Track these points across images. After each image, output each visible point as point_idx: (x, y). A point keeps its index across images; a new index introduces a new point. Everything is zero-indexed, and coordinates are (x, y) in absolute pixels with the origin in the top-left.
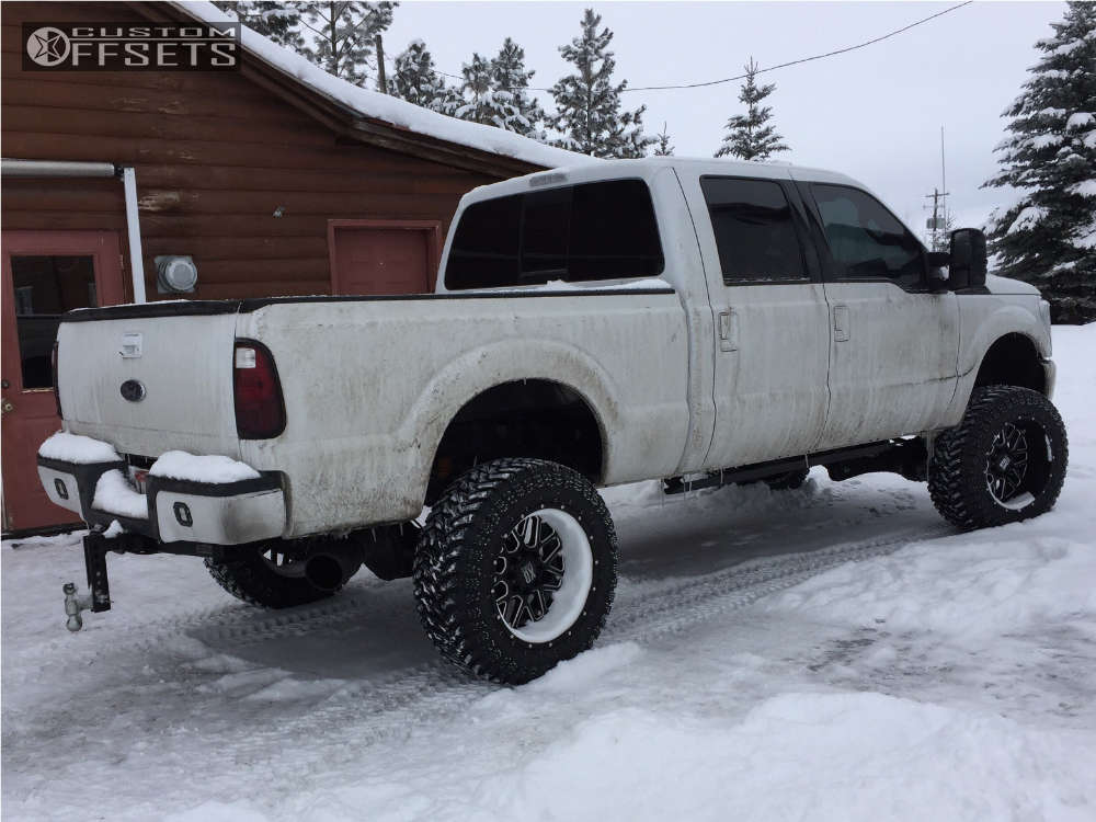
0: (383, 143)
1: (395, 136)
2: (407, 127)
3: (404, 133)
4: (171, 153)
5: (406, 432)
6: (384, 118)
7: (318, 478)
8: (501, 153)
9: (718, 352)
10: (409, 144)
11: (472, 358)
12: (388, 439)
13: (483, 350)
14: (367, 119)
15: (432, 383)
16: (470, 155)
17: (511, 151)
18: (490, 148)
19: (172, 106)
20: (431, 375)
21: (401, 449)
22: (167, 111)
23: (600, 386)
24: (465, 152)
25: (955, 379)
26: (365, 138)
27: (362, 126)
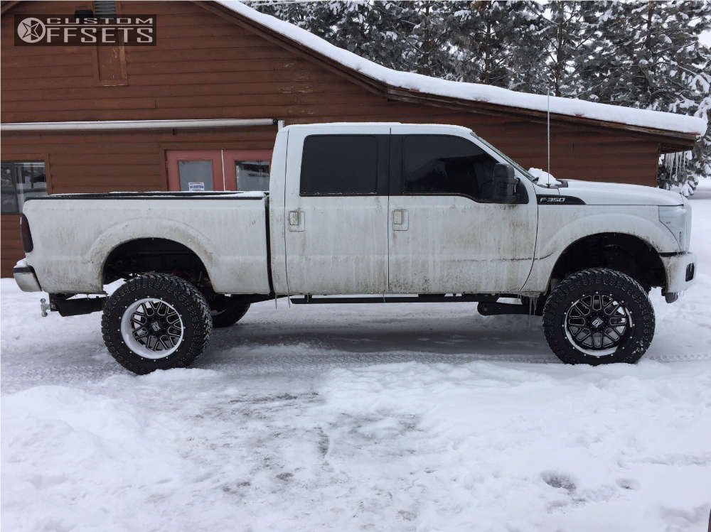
0: (405, 100)
1: (411, 96)
2: (418, 90)
3: (415, 93)
4: (303, 111)
5: (87, 257)
6: (404, 86)
7: (46, 270)
8: (479, 100)
9: (287, 232)
10: (419, 99)
11: (120, 227)
12: (79, 258)
13: (127, 223)
14: (394, 88)
15: (101, 236)
16: (458, 103)
17: (485, 98)
18: (471, 98)
19: (305, 89)
20: (101, 232)
21: (85, 263)
22: (303, 91)
23: (198, 244)
24: (454, 102)
25: (531, 261)
26: (395, 98)
27: (392, 92)
